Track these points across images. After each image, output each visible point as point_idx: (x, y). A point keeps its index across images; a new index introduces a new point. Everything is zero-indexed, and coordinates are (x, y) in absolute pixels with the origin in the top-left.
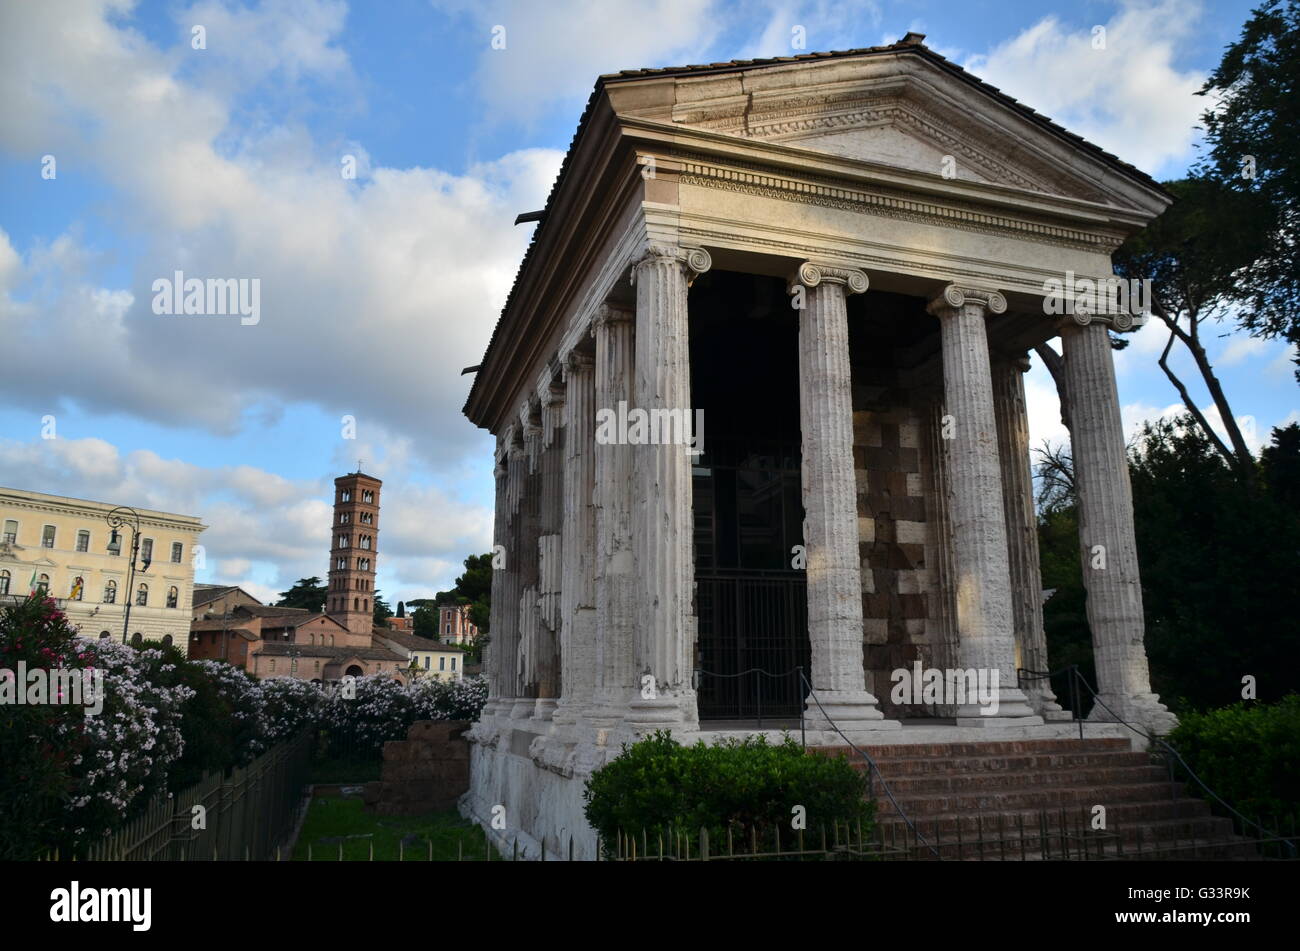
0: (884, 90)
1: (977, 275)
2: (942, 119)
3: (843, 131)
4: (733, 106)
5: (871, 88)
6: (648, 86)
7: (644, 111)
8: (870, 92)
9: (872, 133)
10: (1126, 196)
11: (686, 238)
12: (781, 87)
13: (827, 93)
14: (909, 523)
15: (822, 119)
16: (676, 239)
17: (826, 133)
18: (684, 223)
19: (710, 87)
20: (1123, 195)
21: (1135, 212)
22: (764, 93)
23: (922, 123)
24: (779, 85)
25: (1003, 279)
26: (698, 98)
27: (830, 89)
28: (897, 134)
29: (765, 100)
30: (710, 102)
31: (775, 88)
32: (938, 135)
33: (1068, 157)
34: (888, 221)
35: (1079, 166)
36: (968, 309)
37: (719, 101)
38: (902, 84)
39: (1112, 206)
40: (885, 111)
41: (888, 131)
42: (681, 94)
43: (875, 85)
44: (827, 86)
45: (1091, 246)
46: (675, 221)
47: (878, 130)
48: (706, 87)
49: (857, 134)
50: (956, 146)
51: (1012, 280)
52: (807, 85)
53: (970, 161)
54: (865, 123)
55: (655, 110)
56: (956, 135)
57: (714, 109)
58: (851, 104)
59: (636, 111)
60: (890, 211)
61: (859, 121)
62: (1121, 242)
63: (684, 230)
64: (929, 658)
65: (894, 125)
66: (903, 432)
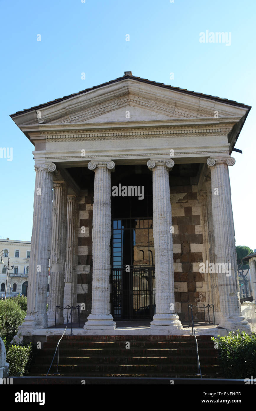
0: (120, 94)
1: (162, 154)
2: (146, 98)
3: (109, 112)
4: (60, 114)
5: (113, 95)
6: (26, 115)
7: (27, 123)
8: (114, 96)
9: (121, 109)
10: (227, 112)
12: (76, 103)
13: (96, 101)
14: (196, 244)
15: (98, 110)
16: (44, 162)
17: (102, 114)
18: (47, 156)
19: (49, 109)
20: (225, 111)
21: (231, 117)
22: (70, 107)
23: (140, 102)
24: (75, 103)
26: (46, 114)
27: (96, 99)
28: (132, 107)
29: (72, 109)
30: (51, 114)
31: (73, 104)
32: (146, 104)
33: (197, 101)
34: (125, 140)
35: (204, 104)
36: (158, 168)
37: (54, 113)
38: (126, 90)
39: (222, 116)
40: (124, 101)
41: (127, 107)
43: (115, 93)
44: (95, 99)
45: (217, 133)
46: (44, 156)
47: (124, 108)
48: (48, 110)
49: (114, 112)
50: (154, 107)
51: (178, 153)
52: (86, 100)
53: (161, 111)
54: (117, 107)
55: (31, 121)
56: (153, 103)
57: (53, 116)
58: (109, 102)
59: (25, 123)
60: (126, 137)
61: (114, 107)
62: (231, 129)
63: (47, 158)
64: (204, 297)
65: (129, 105)
66: (194, 209)
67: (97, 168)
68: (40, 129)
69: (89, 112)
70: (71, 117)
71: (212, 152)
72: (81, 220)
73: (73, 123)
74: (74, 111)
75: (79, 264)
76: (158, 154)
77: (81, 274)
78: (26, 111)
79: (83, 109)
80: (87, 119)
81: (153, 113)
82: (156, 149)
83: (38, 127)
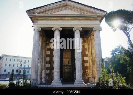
2: (73, 7)
3: (60, 11)
11: (38, 27)
12: (49, 8)
14: (86, 57)
15: (56, 10)
17: (57, 12)
21: (101, 15)
23: (70, 8)
25: (82, 26)
26: (38, 11)
28: (68, 10)
32: (73, 9)
33: (90, 9)
34: (65, 21)
35: (92, 10)
36: (77, 30)
37: (41, 11)
38: (66, 4)
39: (98, 14)
41: (66, 10)
42: (36, 11)
43: (62, 5)
44: (55, 6)
45: (96, 20)
51: (83, 26)
52: (52, 7)
53: (78, 12)
54: (63, 10)
55: (33, 13)
56: (75, 9)
58: (60, 8)
59: (31, 14)
62: (101, 19)
63: (38, 26)
64: (88, 74)
65: (67, 9)
66: (85, 46)
67: (55, 30)
68: (36, 16)
69: (53, 11)
70: (47, 12)
71: (95, 26)
72: (47, 49)
73: (47, 14)
74: (48, 10)
75: (47, 63)
76: (77, 26)
77: (47, 67)
78: (31, 10)
79: (51, 10)
80: (52, 13)
81: (75, 12)
82: (76, 24)
83: (35, 15)
